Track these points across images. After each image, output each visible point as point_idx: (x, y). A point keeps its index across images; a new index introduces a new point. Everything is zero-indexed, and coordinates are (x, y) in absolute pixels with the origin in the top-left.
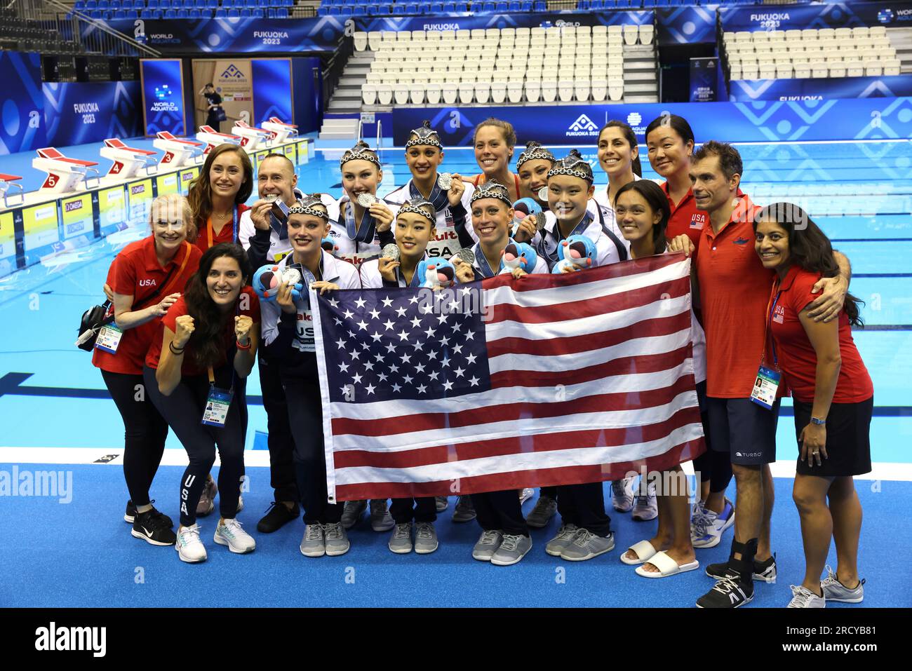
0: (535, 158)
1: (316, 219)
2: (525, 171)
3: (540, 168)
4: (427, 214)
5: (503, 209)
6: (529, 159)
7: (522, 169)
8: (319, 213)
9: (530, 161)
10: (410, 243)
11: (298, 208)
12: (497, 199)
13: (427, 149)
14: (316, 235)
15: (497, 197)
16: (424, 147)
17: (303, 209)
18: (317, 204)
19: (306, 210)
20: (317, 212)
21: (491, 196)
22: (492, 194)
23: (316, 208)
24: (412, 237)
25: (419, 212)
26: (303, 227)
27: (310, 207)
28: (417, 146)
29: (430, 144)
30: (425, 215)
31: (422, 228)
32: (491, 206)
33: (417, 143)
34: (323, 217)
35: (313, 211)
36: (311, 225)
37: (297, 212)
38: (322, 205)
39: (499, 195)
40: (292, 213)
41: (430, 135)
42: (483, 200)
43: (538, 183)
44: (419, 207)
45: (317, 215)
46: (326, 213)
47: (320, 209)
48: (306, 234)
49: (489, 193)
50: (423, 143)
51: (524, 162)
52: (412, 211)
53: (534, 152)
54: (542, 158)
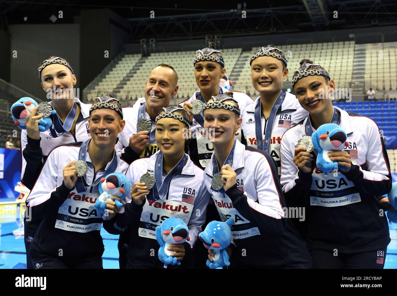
0: (309, 75)
1: (227, 113)
2: (299, 88)
3: (314, 85)
4: (180, 117)
5: (117, 120)
6: (303, 76)
7: (297, 86)
8: (230, 107)
9: (304, 79)
10: (168, 144)
11: (211, 104)
12: (114, 111)
13: (208, 64)
14: (228, 126)
15: (114, 109)
16: (205, 63)
17: (215, 104)
18: (228, 100)
19: (218, 104)
20: (228, 106)
21: (109, 108)
22: (111, 105)
23: (227, 103)
24: (169, 138)
25: (172, 117)
26: (216, 120)
27: (222, 102)
28: (201, 63)
29: (211, 60)
30: (178, 119)
31: (177, 130)
32: (108, 116)
33: (200, 59)
34: (234, 111)
35: (224, 105)
36: (223, 118)
37: (210, 107)
38: (233, 100)
39: (116, 107)
40: (206, 108)
41: (212, 54)
42: (102, 109)
43: (313, 98)
44: (172, 113)
45: (228, 109)
46: (237, 107)
47: (232, 104)
48: (219, 127)
49: (108, 105)
50: (205, 60)
51: (298, 79)
52: (167, 117)
53: (308, 69)
54: (316, 74)
